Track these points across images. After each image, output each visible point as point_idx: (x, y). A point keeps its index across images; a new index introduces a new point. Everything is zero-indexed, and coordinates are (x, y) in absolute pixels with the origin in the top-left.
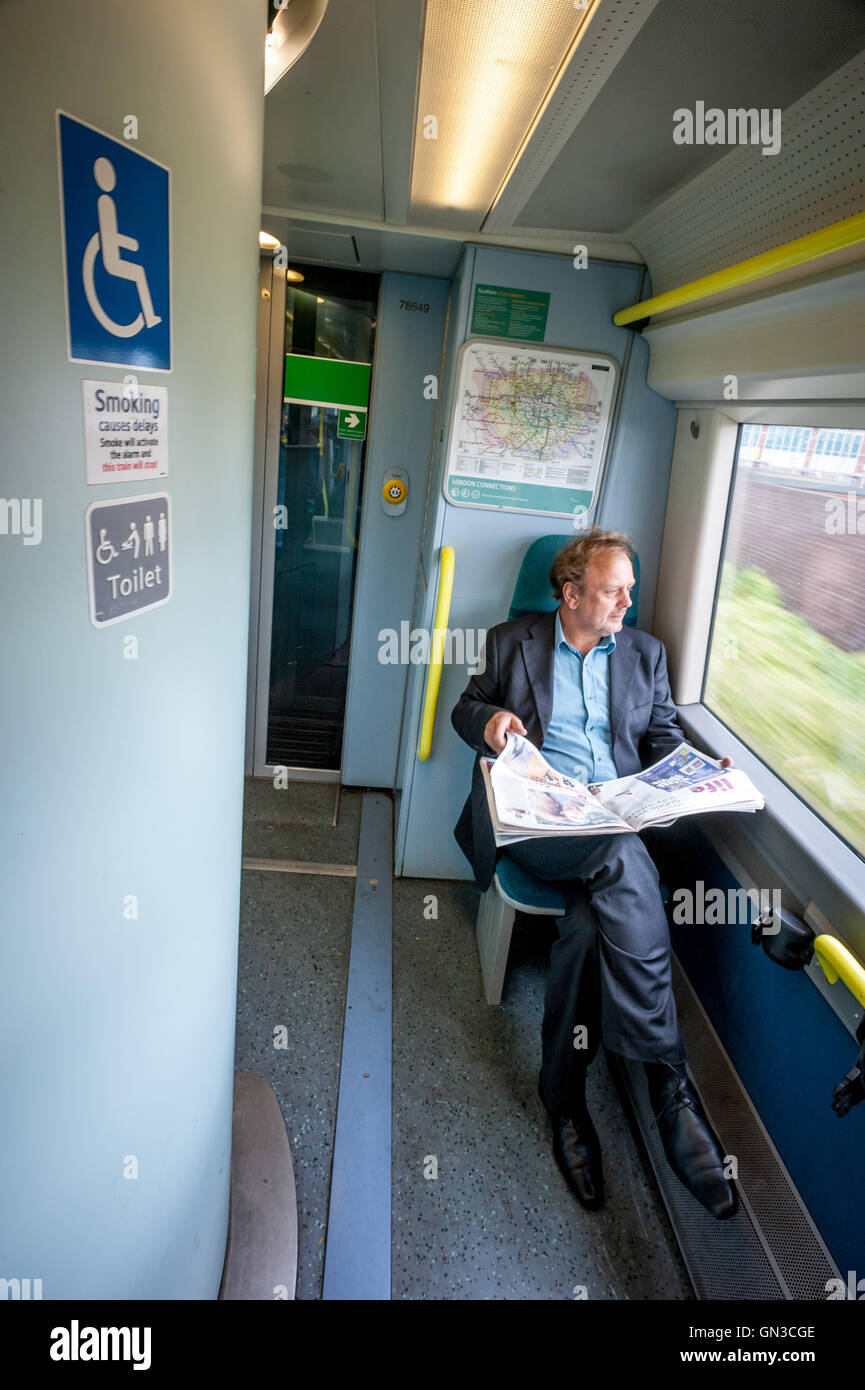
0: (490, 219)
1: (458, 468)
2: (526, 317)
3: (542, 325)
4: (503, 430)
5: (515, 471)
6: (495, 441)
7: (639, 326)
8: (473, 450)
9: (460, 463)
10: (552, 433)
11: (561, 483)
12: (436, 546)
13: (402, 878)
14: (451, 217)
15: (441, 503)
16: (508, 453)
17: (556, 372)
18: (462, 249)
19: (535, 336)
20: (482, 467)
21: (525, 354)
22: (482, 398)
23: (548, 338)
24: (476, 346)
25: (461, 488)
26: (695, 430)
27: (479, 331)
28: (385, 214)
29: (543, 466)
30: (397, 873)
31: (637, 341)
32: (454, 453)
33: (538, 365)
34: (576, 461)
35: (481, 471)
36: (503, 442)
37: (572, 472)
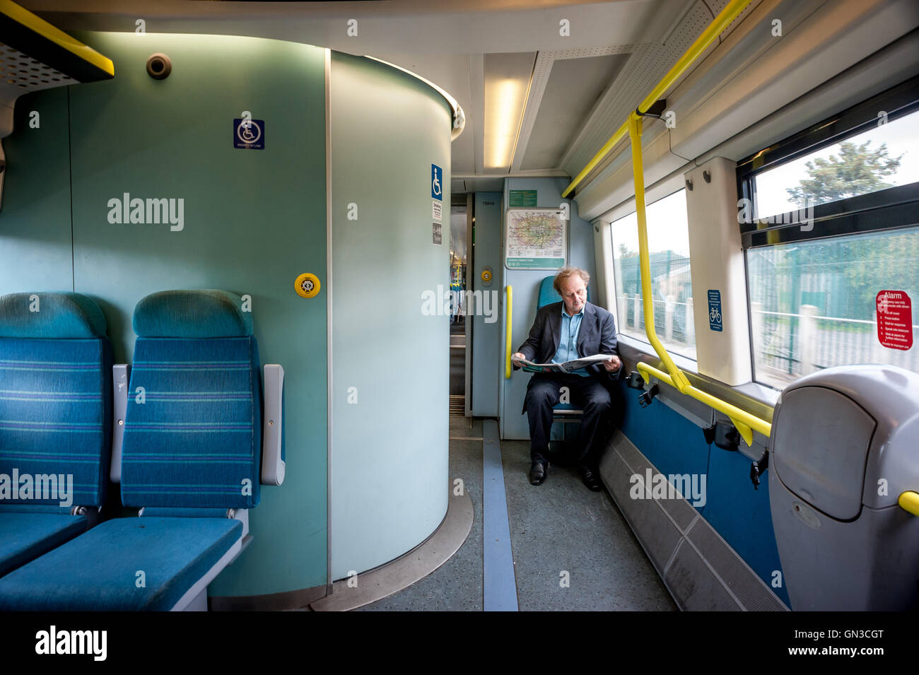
0: (512, 169)
1: (510, 255)
2: (529, 199)
3: (536, 201)
4: (526, 239)
5: (531, 253)
6: (523, 244)
7: (571, 196)
8: (515, 248)
9: (510, 253)
10: (545, 238)
11: (551, 257)
12: (505, 286)
13: (503, 440)
14: (498, 170)
15: (505, 269)
16: (529, 247)
17: (543, 217)
18: (503, 179)
19: (534, 205)
20: (519, 253)
21: (530, 212)
22: (516, 228)
23: (538, 205)
24: (512, 211)
25: (512, 262)
26: (598, 230)
27: (512, 206)
28: (475, 172)
29: (543, 251)
30: (502, 438)
31: (572, 202)
32: (508, 249)
33: (536, 215)
34: (555, 248)
35: (519, 255)
36: (526, 244)
37: (555, 252)
